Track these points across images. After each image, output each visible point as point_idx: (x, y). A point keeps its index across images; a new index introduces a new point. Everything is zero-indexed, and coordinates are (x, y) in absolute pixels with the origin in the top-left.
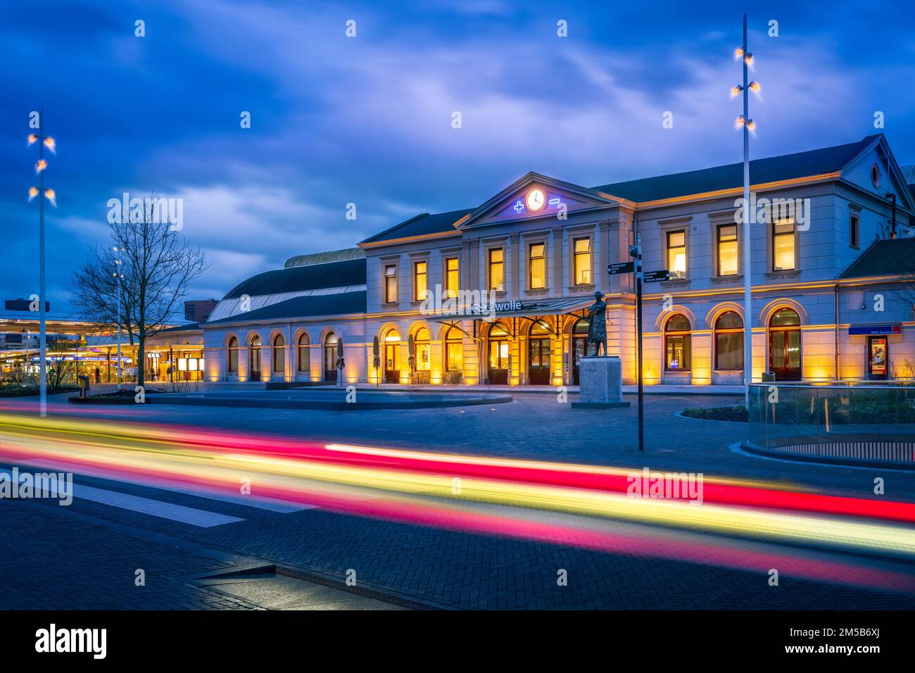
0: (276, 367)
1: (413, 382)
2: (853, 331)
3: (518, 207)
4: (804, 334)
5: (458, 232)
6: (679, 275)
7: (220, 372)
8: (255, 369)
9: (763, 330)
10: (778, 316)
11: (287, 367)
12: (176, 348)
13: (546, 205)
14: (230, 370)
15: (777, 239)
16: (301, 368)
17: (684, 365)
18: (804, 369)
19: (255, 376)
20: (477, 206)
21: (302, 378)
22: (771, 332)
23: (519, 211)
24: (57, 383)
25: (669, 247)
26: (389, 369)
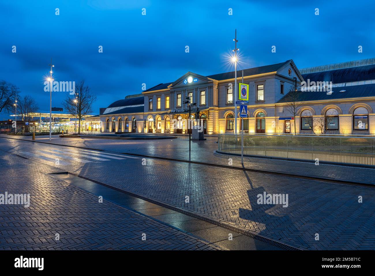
0: (120, 128)
1: (156, 132)
2: (280, 119)
3: (185, 82)
4: (266, 120)
5: (169, 89)
6: (231, 102)
7: (105, 129)
8: (114, 128)
9: (254, 118)
10: (259, 114)
11: (122, 128)
12: (93, 122)
13: (193, 81)
14: (107, 128)
15: (259, 91)
16: (126, 128)
17: (233, 128)
18: (266, 130)
19: (114, 130)
20: (174, 82)
21: (126, 131)
22: (257, 119)
23: (186, 83)
24: (59, 131)
25: (228, 94)
26: (150, 128)
